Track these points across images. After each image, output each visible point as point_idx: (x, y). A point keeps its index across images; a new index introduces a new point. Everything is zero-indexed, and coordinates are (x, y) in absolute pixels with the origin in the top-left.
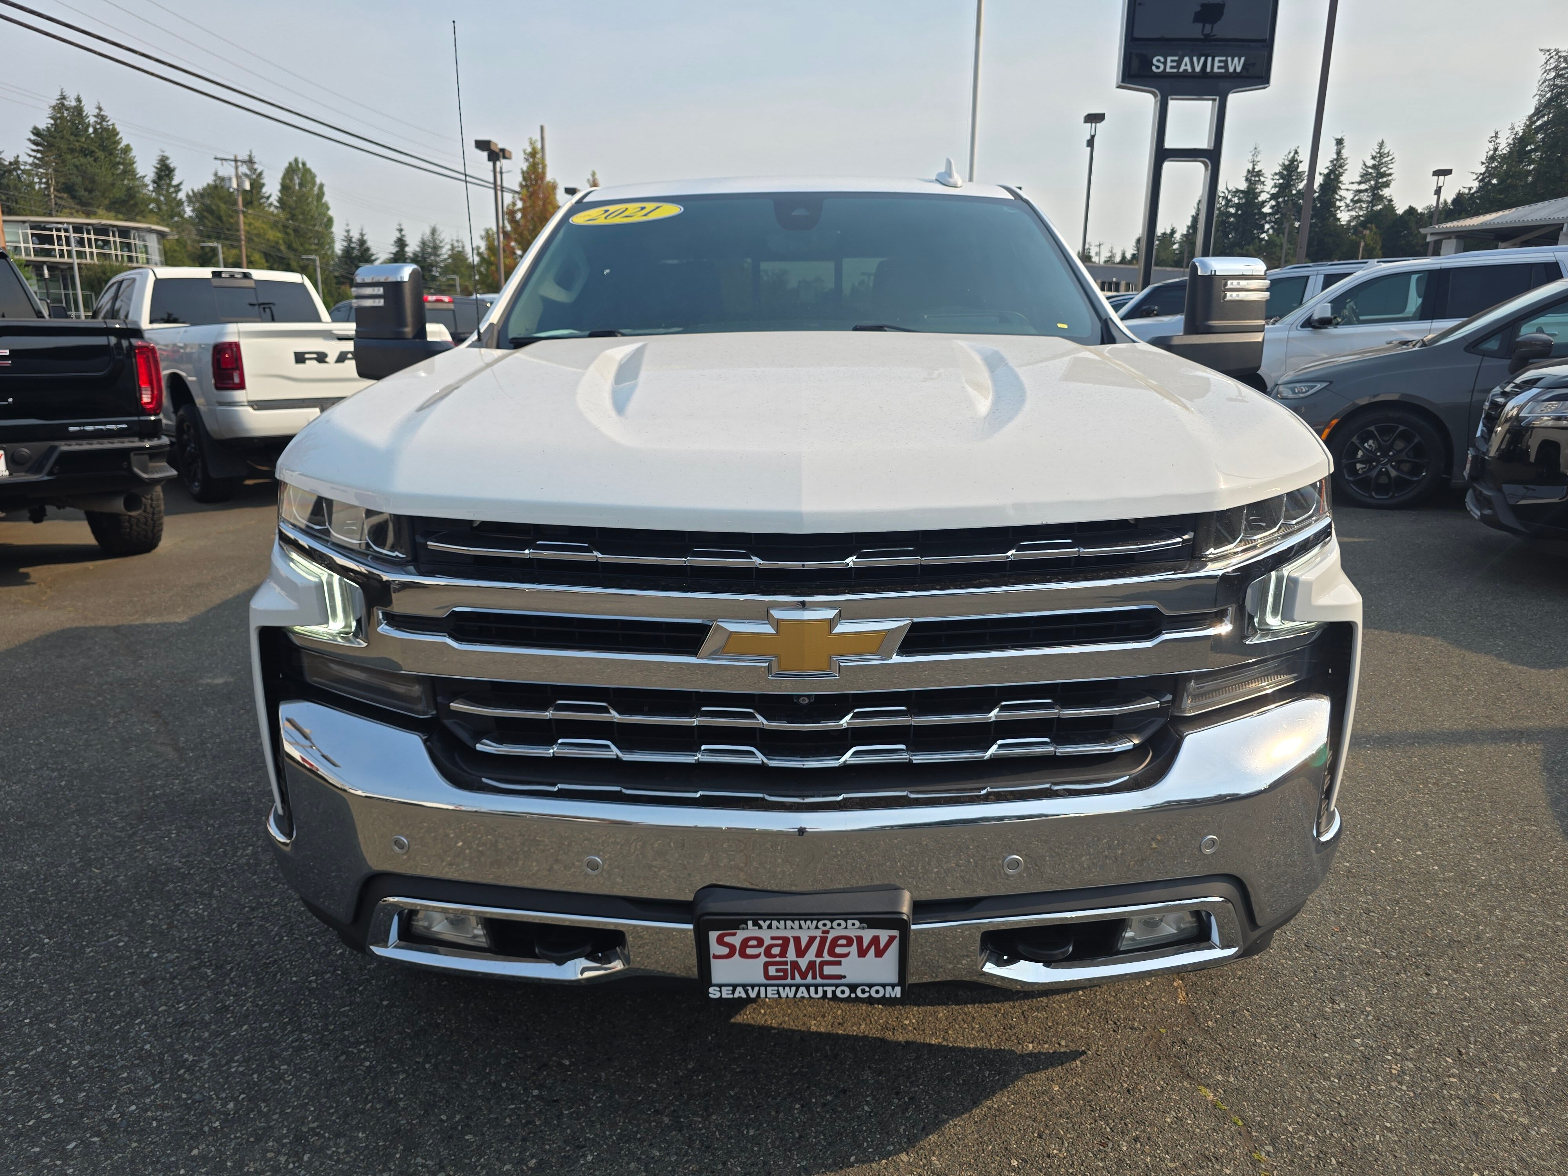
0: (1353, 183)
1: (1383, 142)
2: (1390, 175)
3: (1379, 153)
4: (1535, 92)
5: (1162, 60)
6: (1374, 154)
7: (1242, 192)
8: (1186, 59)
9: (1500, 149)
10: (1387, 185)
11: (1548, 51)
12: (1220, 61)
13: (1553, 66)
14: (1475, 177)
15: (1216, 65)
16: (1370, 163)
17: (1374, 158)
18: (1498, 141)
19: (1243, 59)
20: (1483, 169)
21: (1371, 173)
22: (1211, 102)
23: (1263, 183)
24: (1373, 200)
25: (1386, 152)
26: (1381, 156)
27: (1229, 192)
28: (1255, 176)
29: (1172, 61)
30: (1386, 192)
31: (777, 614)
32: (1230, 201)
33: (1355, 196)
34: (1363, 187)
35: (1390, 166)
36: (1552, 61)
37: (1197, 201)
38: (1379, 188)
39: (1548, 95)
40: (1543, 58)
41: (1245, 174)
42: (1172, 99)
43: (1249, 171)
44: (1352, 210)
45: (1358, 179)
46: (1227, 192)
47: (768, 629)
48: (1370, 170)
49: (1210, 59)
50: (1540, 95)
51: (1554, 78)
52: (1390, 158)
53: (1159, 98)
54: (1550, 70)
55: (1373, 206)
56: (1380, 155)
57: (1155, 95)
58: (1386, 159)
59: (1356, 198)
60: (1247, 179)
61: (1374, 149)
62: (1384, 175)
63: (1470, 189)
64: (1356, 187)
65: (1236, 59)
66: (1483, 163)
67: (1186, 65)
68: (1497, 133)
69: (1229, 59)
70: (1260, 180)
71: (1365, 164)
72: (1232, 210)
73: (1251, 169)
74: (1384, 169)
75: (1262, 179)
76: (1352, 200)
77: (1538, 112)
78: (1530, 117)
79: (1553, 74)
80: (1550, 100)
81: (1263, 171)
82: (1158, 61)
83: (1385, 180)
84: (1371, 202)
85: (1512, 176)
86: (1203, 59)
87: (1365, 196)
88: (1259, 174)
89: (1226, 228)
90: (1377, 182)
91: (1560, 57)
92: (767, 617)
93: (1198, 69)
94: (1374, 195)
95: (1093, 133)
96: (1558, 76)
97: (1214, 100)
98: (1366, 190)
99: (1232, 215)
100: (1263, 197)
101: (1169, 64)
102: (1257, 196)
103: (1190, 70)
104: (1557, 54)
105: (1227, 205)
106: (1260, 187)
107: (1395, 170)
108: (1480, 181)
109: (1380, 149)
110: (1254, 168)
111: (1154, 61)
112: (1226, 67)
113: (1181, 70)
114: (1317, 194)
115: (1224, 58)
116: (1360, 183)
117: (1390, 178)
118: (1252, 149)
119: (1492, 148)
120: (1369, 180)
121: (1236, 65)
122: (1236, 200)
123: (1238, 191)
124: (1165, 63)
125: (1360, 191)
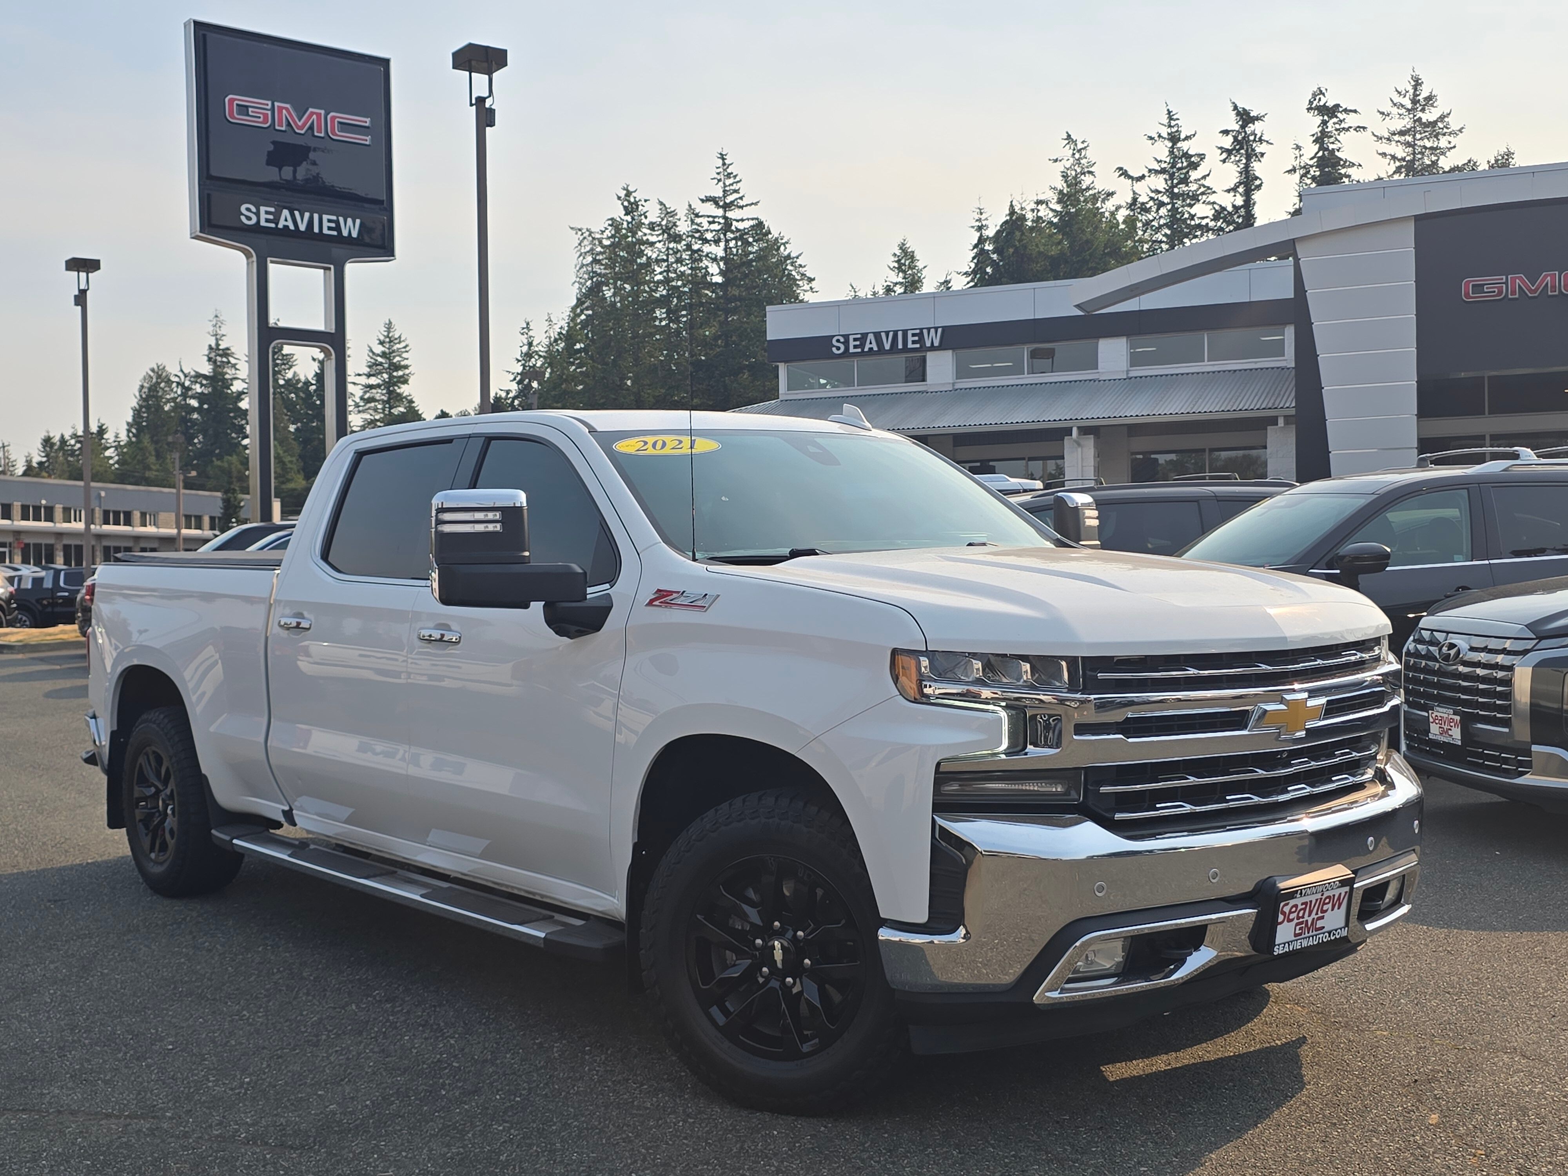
0: (359, 375)
1: (390, 323)
2: (406, 367)
3: (388, 336)
4: (574, 279)
5: (254, 209)
6: (382, 338)
7: (205, 377)
8: (286, 212)
9: (535, 343)
10: (404, 380)
11: (580, 230)
12: (329, 221)
13: (588, 249)
14: (512, 377)
15: (325, 223)
16: (379, 349)
17: (382, 343)
18: (531, 333)
19: (358, 221)
20: (520, 369)
21: (381, 364)
22: (322, 271)
23: (234, 366)
24: (389, 399)
25: (396, 336)
26: (390, 342)
27: (186, 376)
28: (221, 356)
29: (267, 213)
30: (404, 390)
31: (1288, 697)
32: (189, 389)
33: (365, 392)
34: (373, 381)
35: (405, 355)
36: (586, 242)
37: (138, 387)
38: (395, 384)
39: (589, 283)
40: (576, 238)
41: (207, 353)
42: (272, 262)
43: (210, 347)
44: (363, 411)
45: (367, 370)
46: (182, 377)
47: (1283, 707)
48: (380, 359)
49: (316, 216)
50: (580, 283)
51: (592, 263)
52: (403, 345)
53: (255, 258)
54: (585, 253)
55: (391, 408)
56: (389, 340)
57: (248, 256)
58: (398, 346)
59: (366, 397)
60: (210, 359)
61: (380, 332)
62: (398, 367)
63: (508, 392)
64: (363, 380)
65: (349, 220)
66: (519, 361)
67: (286, 220)
68: (528, 324)
69: (341, 219)
70: (229, 362)
71: (371, 351)
72: (194, 403)
73: (213, 345)
74: (398, 359)
75: (233, 361)
76: (362, 398)
77: (580, 302)
78: (574, 309)
79: (589, 259)
80: (590, 289)
81: (233, 350)
82: (248, 210)
83: (400, 373)
84: (388, 402)
85: (566, 380)
86: (307, 215)
87: (379, 394)
88: (226, 353)
89: (188, 428)
90: (391, 377)
91: (594, 239)
92: (1282, 701)
93: (302, 227)
94: (390, 393)
95: (83, 286)
96: (595, 261)
97: (325, 269)
98: (378, 386)
99: (194, 409)
100: (237, 386)
101: (263, 216)
102: (227, 384)
103: (292, 227)
104: (590, 235)
105: (184, 395)
106: (230, 373)
107: (413, 360)
108: (519, 383)
109: (389, 332)
110: (218, 345)
111: (243, 209)
112: (338, 228)
113: (280, 226)
114: (314, 387)
115: (334, 218)
116: (369, 376)
117: (407, 371)
118: (211, 317)
119: (525, 342)
120: (381, 373)
121: (351, 227)
122: (198, 388)
123: (198, 375)
124: (258, 214)
125: (371, 387)
